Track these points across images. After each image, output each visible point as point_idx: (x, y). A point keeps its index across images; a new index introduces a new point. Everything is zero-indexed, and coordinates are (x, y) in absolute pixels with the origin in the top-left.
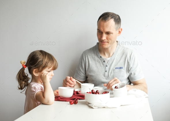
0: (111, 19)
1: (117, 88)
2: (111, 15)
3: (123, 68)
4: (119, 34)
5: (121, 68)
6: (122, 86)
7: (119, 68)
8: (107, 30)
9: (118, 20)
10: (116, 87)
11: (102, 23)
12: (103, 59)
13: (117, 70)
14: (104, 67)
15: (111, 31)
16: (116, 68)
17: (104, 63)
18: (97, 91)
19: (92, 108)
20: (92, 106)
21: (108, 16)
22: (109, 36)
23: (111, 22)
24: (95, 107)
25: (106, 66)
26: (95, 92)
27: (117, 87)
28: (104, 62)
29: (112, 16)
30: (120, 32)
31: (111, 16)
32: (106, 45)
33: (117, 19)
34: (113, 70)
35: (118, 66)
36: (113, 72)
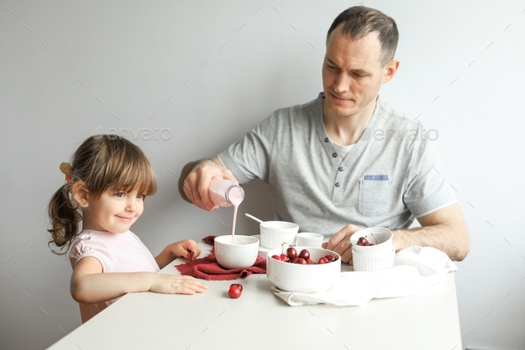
1: (364, 245)
2: (372, 18)
3: (387, 179)
4: (389, 77)
5: (381, 178)
6: (381, 239)
7: (376, 176)
8: (355, 64)
9: (390, 36)
10: (361, 242)
11: (343, 40)
13: (368, 184)
14: (332, 170)
15: (367, 68)
16: (367, 178)
17: (333, 159)
18: (303, 252)
19: (286, 304)
20: (285, 299)
22: (358, 83)
23: (371, 41)
24: (295, 301)
25: (340, 169)
26: (298, 253)
27: (364, 241)
28: (335, 155)
29: (375, 23)
30: (391, 71)
31: (373, 21)
32: (345, 106)
33: (389, 34)
34: (358, 182)
35: (373, 172)
36: (357, 188)
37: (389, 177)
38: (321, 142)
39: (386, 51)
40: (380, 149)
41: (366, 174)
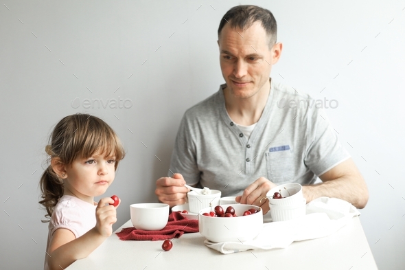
0: (254, 21)
1: (280, 197)
2: (252, 11)
3: (289, 149)
4: (276, 58)
5: (284, 148)
6: (292, 193)
7: (279, 148)
9: (270, 23)
10: (276, 196)
11: (234, 34)
12: (239, 130)
13: (274, 155)
14: (242, 148)
15: (259, 52)
16: (272, 150)
17: (241, 139)
18: (229, 209)
19: (220, 253)
20: (218, 250)
21: (247, 16)
22: (254, 66)
23: (256, 29)
24: (227, 250)
25: (248, 146)
26: (225, 211)
27: (279, 195)
28: (241, 135)
29: (256, 14)
30: (277, 54)
31: (254, 13)
32: (246, 89)
33: (270, 22)
34: (264, 155)
35: (276, 144)
36: (264, 160)
37: (290, 147)
38: (227, 126)
39: (271, 36)
40: (279, 124)
41: (271, 147)
